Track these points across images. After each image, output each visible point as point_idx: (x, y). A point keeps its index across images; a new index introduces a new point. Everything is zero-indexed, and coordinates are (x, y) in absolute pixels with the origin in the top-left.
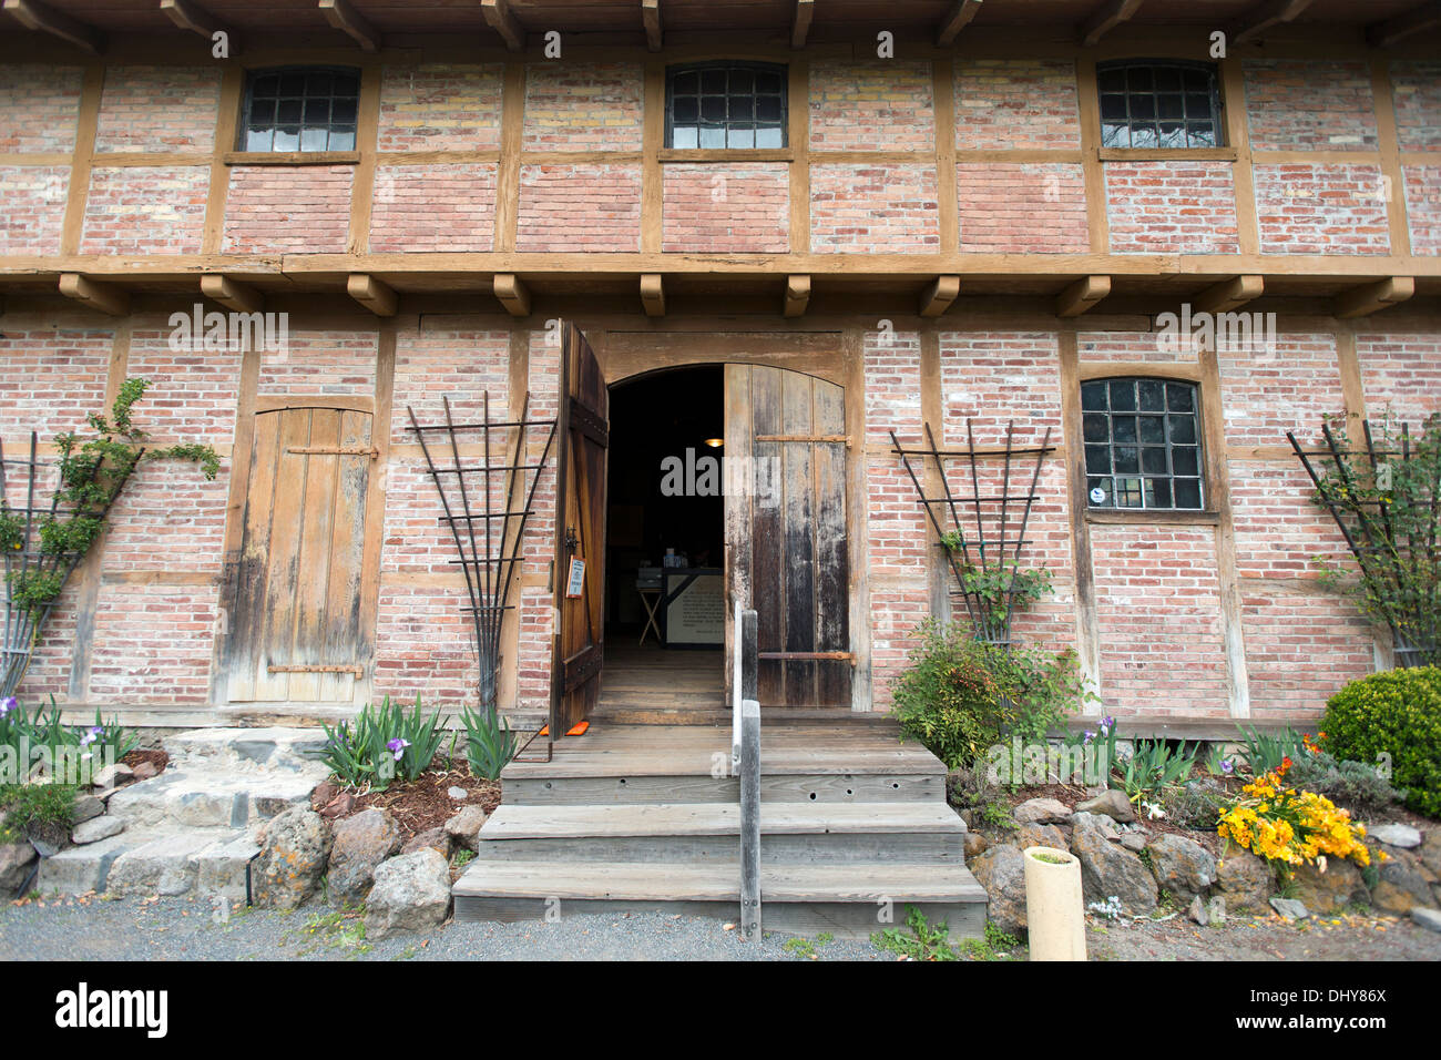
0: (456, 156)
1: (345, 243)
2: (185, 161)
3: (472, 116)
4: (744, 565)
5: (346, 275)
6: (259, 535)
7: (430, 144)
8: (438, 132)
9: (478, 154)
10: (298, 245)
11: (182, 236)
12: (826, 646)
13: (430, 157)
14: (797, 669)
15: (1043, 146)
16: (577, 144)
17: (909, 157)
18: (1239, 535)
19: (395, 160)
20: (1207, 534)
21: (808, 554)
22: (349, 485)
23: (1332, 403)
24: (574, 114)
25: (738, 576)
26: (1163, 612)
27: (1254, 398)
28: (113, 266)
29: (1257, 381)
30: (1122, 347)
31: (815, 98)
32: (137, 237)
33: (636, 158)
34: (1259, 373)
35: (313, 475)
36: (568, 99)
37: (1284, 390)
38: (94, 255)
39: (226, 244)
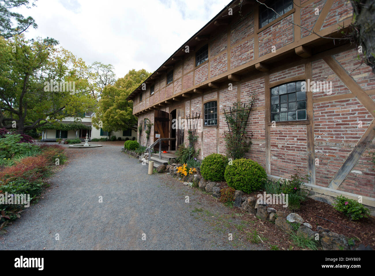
3: (158, 87)
10: (152, 104)
18: (220, 129)
20: (215, 129)
23: (235, 100)
26: (210, 143)
27: (224, 102)
29: (225, 99)
30: (208, 97)
31: (175, 73)
32: (147, 105)
33: (165, 87)
34: (225, 97)
36: (162, 82)
37: (228, 100)
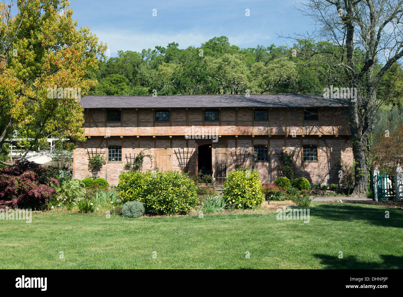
0: (181, 121)
1: (169, 132)
2: (150, 122)
3: (182, 116)
4: (214, 168)
5: (169, 136)
6: (158, 165)
7: (178, 120)
8: (179, 118)
9: (183, 121)
10: (164, 132)
11: (150, 131)
12: (224, 177)
13: (178, 122)
14: (220, 179)
15: (248, 120)
16: (195, 120)
17: (232, 121)
18: (271, 164)
19: (174, 122)
21: (222, 166)
22: (168, 159)
24: (194, 116)
25: (214, 169)
27: (274, 148)
28: (143, 135)
30: (259, 141)
31: (222, 114)
32: (145, 131)
33: (202, 121)
35: (164, 158)
36: (194, 114)
38: (140, 133)
39: (156, 132)
